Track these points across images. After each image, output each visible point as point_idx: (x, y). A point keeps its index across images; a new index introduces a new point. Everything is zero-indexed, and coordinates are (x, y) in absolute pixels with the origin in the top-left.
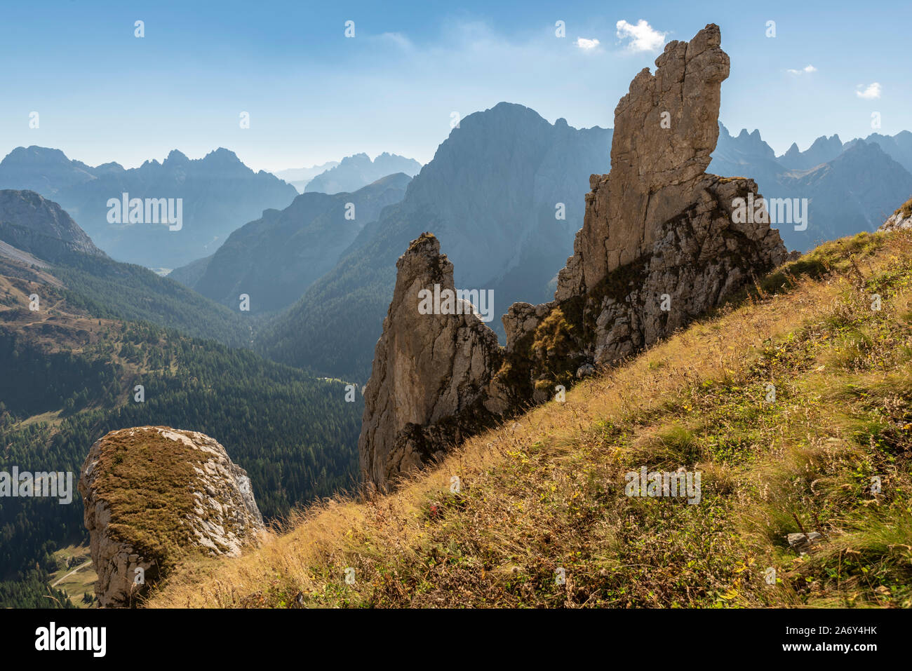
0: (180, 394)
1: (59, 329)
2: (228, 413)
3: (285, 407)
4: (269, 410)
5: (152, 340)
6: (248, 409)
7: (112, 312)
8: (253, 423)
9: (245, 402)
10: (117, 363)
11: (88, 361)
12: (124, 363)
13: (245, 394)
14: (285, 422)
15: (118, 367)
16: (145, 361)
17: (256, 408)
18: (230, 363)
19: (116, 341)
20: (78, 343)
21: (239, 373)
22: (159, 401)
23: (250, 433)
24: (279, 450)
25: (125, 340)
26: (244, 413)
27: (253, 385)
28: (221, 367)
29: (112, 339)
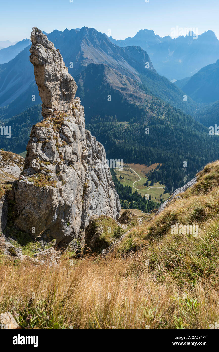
0: (163, 126)
1: (135, 96)
2: (176, 136)
3: (196, 140)
4: (190, 140)
5: (160, 105)
6: (183, 138)
7: (152, 93)
8: (183, 143)
9: (183, 134)
10: (147, 111)
11: (139, 108)
12: (149, 111)
13: (184, 132)
14: (194, 146)
15: (147, 112)
16: (156, 112)
17: (186, 138)
18: (182, 119)
19: (149, 103)
20: (138, 102)
21: (184, 124)
22: (156, 127)
23: (181, 146)
24: (188, 155)
25: (152, 104)
26: (181, 138)
27: (188, 129)
28: (179, 120)
29: (148, 102)
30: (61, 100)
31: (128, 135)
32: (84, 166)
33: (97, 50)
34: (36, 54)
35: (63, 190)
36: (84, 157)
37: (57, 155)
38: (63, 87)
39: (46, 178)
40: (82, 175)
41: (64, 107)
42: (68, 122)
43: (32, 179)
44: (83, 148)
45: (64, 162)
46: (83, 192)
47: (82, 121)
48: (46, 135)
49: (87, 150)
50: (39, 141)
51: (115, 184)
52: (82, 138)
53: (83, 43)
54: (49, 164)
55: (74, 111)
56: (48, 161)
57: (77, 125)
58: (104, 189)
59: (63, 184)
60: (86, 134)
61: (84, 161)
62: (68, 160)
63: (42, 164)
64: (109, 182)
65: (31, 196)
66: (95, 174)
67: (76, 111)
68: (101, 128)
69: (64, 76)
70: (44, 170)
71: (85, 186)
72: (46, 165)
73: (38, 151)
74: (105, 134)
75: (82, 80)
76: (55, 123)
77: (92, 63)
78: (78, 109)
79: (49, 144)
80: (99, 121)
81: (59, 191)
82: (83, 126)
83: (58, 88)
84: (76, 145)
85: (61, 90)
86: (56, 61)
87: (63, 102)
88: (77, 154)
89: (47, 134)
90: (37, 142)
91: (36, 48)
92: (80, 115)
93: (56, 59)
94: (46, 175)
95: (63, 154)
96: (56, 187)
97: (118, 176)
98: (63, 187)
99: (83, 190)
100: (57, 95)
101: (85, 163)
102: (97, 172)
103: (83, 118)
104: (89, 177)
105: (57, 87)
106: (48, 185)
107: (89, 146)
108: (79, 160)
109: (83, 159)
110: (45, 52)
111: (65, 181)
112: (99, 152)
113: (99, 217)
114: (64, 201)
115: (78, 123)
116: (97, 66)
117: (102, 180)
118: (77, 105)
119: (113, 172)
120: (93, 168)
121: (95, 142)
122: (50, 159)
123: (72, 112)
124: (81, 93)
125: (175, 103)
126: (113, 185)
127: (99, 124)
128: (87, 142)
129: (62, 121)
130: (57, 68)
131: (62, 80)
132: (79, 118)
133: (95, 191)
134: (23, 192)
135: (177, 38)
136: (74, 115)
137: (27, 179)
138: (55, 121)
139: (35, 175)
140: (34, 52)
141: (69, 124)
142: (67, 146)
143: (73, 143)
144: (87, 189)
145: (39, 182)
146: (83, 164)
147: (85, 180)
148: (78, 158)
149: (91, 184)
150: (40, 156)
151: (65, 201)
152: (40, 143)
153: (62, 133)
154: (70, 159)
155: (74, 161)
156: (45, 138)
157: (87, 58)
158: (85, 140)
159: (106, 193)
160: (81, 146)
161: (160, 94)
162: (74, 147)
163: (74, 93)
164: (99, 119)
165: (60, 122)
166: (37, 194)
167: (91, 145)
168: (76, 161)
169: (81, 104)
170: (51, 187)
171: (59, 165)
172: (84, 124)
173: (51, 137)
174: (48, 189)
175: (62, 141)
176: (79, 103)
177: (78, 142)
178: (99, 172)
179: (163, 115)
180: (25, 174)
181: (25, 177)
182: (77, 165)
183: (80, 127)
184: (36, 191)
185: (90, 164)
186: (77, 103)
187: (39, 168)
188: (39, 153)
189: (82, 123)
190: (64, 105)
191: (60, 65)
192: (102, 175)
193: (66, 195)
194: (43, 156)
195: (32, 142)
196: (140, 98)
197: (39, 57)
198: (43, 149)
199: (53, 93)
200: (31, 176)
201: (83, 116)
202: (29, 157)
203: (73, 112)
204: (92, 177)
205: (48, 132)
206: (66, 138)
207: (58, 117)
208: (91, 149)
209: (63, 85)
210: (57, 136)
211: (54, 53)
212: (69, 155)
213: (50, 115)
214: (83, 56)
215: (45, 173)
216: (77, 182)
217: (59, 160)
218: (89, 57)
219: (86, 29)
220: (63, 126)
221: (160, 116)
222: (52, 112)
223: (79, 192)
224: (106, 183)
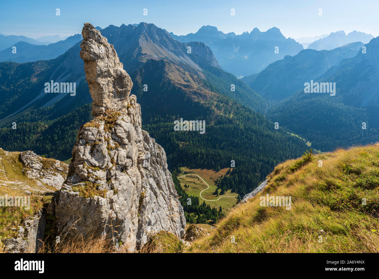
0: (232, 126)
1: (199, 94)
2: (246, 137)
3: (269, 141)
4: (262, 140)
5: (227, 103)
6: (254, 138)
7: (217, 90)
8: (255, 144)
9: (254, 135)
10: (213, 109)
11: (205, 106)
12: (216, 110)
13: (255, 132)
14: (267, 147)
15: (214, 111)
16: (223, 110)
17: (257, 138)
18: (253, 118)
19: (215, 101)
20: (203, 99)
21: (255, 123)
22: (224, 127)
23: (252, 147)
24: (262, 157)
25: (218, 102)
26: (252, 139)
27: (259, 129)
28: (249, 119)
29: (214, 100)
30: (115, 98)
31: (193, 136)
32: (141, 172)
33: (156, 46)
34: (87, 49)
35: (114, 201)
36: (140, 162)
37: (108, 159)
38: (117, 84)
39: (94, 186)
40: (137, 182)
41: (118, 105)
42: (122, 121)
43: (77, 189)
44: (139, 151)
45: (116, 167)
46: (139, 203)
47: (138, 120)
48: (95, 137)
49: (144, 153)
50: (87, 143)
51: (178, 193)
52: (138, 139)
53: (141, 39)
54: (98, 170)
55: (130, 109)
56: (97, 167)
57: (132, 125)
58: (165, 200)
59: (115, 193)
60: (143, 136)
61: (140, 165)
62: (122, 165)
63: (90, 170)
64: (170, 190)
65: (75, 209)
66: (154, 182)
67: (131, 109)
68: (162, 129)
69: (118, 72)
70: (92, 178)
71: (141, 196)
72: (95, 172)
73: (86, 154)
74: (167, 136)
75: (140, 77)
76: (107, 123)
77: (151, 59)
78: (133, 107)
79: (99, 147)
80: (159, 121)
81: (110, 202)
82: (139, 125)
83: (111, 85)
84: (130, 147)
85: (114, 87)
86: (110, 56)
87: (117, 100)
88: (132, 157)
89: (97, 135)
90: (85, 144)
91: (87, 44)
92: (136, 114)
93: (109, 55)
94: (94, 183)
95: (115, 158)
96: (107, 197)
97: (182, 185)
98: (115, 197)
99: (140, 201)
100: (109, 92)
101: (141, 168)
102: (156, 180)
103: (140, 117)
104: (147, 185)
105: (110, 83)
106: (97, 195)
107: (147, 149)
108: (134, 165)
109: (139, 163)
110: (97, 48)
111: (117, 190)
112: (159, 156)
113: (158, 234)
114: (115, 215)
115: (134, 123)
116: (157, 62)
117: (162, 189)
118: (133, 103)
119: (177, 179)
120: (151, 175)
121: (154, 144)
122: (99, 163)
123: (126, 111)
124: (139, 91)
125: (243, 101)
126: (176, 194)
127: (160, 125)
128: (144, 145)
129: (115, 121)
130: (110, 64)
131: (115, 76)
132: (135, 118)
133: (154, 203)
134: (65, 204)
135: (241, 34)
136: (129, 114)
137: (71, 189)
138: (106, 121)
139: (81, 183)
140: (85, 48)
141: (123, 123)
142: (120, 149)
143: (127, 145)
144: (144, 200)
145: (85, 192)
146: (139, 169)
147: (142, 188)
148: (134, 163)
149: (148, 193)
150: (88, 161)
151: (117, 215)
152: (89, 145)
153: (114, 134)
154: (124, 163)
155: (128, 166)
156: (95, 139)
157: (146, 54)
158: (142, 142)
159: (167, 204)
160: (136, 148)
161: (226, 92)
162: (128, 150)
163: (129, 90)
164: (160, 119)
165: (112, 122)
166: (82, 207)
167: (149, 148)
168: (130, 166)
169: (138, 102)
170: (100, 197)
171: (110, 171)
172: (141, 124)
173: (101, 138)
174: (97, 200)
175: (115, 142)
176: (134, 101)
177: (134, 144)
178: (159, 179)
179: (231, 114)
180: (69, 182)
181: (68, 186)
182: (132, 170)
183: (136, 128)
184: (81, 203)
185: (148, 170)
186: (133, 101)
187: (86, 175)
188: (87, 157)
189: (139, 122)
190: (118, 103)
191: (114, 60)
192: (162, 183)
193: (118, 206)
194: (91, 161)
195: (79, 145)
196: (205, 96)
197: (90, 52)
198: (92, 153)
199: (105, 90)
200: (76, 185)
201: (139, 115)
202: (74, 163)
203: (128, 110)
204: (150, 185)
205: (98, 133)
206: (120, 140)
207: (110, 116)
208: (149, 152)
209: (116, 81)
210: (108, 137)
211: (108, 49)
212: (123, 158)
213: (101, 114)
214: (141, 52)
215: (93, 180)
216: (132, 191)
217: (111, 165)
218: (148, 53)
219: (145, 25)
220: (116, 127)
221: (227, 115)
222: (104, 110)
223: (134, 203)
224: (168, 193)
